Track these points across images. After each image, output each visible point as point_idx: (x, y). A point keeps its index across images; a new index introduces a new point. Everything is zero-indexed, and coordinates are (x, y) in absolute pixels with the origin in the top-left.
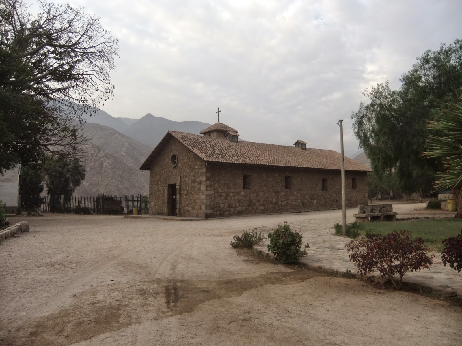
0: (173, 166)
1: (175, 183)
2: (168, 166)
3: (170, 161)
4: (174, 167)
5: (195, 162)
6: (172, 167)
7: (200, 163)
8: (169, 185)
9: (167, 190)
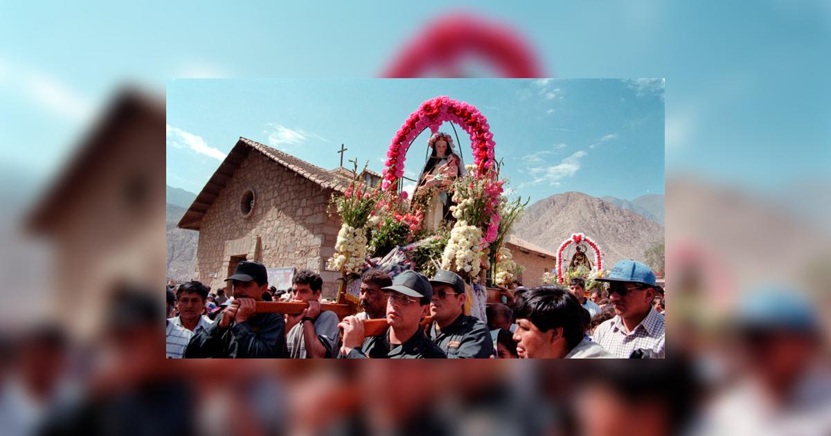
0: (246, 216)
1: (243, 254)
2: (235, 218)
3: (239, 208)
4: (245, 219)
5: (296, 202)
6: (241, 218)
7: (309, 203)
8: (232, 257)
9: (227, 268)
